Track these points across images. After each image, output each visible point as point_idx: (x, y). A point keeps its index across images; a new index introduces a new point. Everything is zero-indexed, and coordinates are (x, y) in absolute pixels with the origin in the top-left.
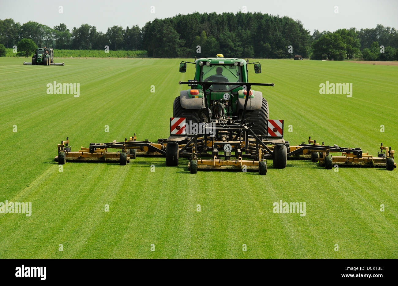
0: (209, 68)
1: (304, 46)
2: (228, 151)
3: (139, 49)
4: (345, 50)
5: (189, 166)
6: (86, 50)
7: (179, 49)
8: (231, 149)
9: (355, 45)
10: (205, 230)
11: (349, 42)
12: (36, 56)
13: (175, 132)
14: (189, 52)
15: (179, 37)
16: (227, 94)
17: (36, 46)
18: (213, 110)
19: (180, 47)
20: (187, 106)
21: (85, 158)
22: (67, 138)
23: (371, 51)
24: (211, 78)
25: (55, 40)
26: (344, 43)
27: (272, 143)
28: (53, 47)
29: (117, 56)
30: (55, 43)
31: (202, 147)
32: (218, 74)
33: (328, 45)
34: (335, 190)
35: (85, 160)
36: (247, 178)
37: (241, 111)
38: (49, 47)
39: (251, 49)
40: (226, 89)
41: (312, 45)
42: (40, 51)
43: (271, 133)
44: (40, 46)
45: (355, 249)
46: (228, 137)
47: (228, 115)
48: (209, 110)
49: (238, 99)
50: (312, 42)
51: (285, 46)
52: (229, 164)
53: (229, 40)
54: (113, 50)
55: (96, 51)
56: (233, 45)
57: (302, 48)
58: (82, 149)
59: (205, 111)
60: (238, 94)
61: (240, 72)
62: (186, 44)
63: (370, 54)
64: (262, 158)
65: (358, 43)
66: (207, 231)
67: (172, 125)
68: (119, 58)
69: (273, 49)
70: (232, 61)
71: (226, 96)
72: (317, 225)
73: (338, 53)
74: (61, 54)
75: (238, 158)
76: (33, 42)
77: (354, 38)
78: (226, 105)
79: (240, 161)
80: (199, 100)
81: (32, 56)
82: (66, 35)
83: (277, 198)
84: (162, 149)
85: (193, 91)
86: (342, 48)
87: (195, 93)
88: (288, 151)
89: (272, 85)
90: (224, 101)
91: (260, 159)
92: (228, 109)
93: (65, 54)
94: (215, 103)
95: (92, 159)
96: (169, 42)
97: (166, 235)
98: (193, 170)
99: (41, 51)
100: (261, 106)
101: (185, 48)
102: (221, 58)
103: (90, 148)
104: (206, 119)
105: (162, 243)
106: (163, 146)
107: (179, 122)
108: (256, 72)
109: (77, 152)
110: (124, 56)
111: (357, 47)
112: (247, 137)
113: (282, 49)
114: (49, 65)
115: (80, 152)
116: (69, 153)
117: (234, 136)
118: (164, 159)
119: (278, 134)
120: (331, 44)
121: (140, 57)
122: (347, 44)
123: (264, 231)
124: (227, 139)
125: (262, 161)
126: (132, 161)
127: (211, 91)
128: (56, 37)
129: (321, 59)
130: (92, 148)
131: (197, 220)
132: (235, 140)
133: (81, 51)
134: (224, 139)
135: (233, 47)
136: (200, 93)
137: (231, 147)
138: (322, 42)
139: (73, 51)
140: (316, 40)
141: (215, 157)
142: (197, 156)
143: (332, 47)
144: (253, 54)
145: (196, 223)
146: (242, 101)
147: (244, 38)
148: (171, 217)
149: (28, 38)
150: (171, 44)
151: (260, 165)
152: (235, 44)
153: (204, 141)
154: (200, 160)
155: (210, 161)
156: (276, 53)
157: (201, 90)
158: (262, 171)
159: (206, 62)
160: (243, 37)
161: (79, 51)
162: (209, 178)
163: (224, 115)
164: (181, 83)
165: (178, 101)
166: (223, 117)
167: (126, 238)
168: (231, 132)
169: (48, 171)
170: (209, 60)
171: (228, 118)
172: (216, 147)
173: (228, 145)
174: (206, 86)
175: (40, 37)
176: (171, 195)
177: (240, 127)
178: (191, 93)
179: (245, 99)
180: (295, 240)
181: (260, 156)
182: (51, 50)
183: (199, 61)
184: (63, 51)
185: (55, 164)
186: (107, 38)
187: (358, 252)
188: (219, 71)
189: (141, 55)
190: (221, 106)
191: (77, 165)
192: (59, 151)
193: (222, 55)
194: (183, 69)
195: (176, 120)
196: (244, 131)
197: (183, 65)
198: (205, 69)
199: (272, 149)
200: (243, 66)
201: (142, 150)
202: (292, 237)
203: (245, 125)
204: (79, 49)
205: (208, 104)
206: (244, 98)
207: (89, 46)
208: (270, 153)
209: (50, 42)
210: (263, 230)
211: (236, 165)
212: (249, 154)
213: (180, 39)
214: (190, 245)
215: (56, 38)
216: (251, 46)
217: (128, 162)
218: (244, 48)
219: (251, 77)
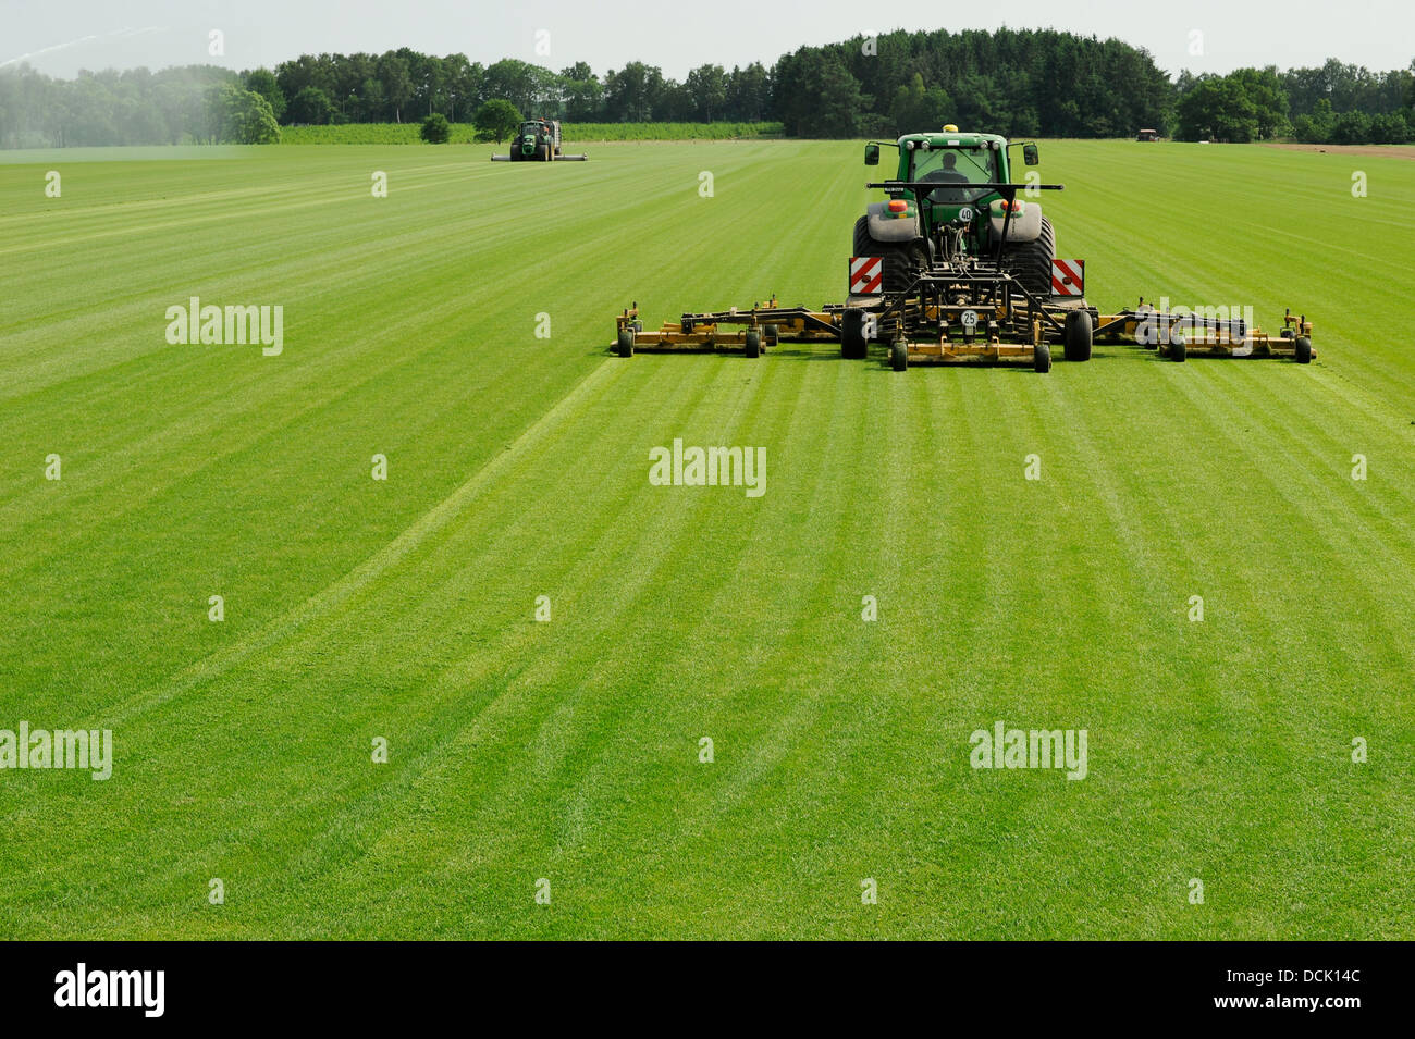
0: (929, 154)
1: (1156, 108)
2: (970, 325)
3: (764, 119)
4: (1253, 118)
5: (890, 356)
6: (638, 124)
7: (860, 118)
8: (976, 322)
9: (1276, 106)
10: (933, 549)
11: (1262, 100)
12: (521, 140)
13: (859, 287)
14: (884, 124)
15: (859, 89)
16: (966, 209)
17: (520, 117)
18: (937, 242)
19: (862, 112)
20: (883, 236)
21: (672, 344)
22: (635, 304)
23: (1314, 122)
24: (932, 176)
25: (565, 100)
26: (1252, 102)
27: (1062, 311)
28: (558, 118)
29: (711, 136)
30: (563, 108)
31: (917, 319)
32: (945, 168)
33: (1213, 106)
34: (1241, 451)
35: (673, 348)
36: (1030, 423)
37: (996, 243)
38: (550, 118)
39: (1032, 115)
40: (964, 199)
41: (1176, 107)
42: (529, 127)
43: (1059, 287)
44: (528, 116)
45: (1289, 590)
46: (969, 298)
47: (970, 252)
48: (930, 241)
49: (989, 220)
50: (1177, 98)
51: (1112, 109)
52: (973, 352)
53: (980, 94)
54: (703, 122)
55: (661, 126)
56: (990, 107)
57: (1152, 113)
58: (666, 326)
59: (921, 244)
60: (989, 209)
61: (993, 162)
62: (876, 104)
63: (1313, 127)
64: (1041, 338)
65: (1284, 101)
66: (937, 551)
67: (853, 273)
68: (717, 142)
69: (1084, 115)
70: (976, 140)
71: (965, 213)
72: (1198, 535)
73: (1238, 126)
74: (578, 134)
75: (990, 340)
76: (512, 108)
77: (1274, 90)
78: (965, 233)
79: (994, 345)
80: (909, 222)
81: (512, 139)
82: (590, 88)
83: (1104, 472)
84: (833, 322)
85: (895, 203)
86: (1247, 114)
87: (899, 209)
88: (1095, 325)
89: (1059, 188)
90: (961, 224)
91: (1037, 339)
92: (970, 239)
93: (589, 134)
94: (943, 228)
95: (688, 345)
96: (836, 101)
97: (840, 562)
98: (898, 364)
99: (531, 127)
100: (1040, 231)
101: (875, 115)
102: (952, 134)
103: (684, 323)
104: (923, 260)
105: (830, 580)
106: (836, 319)
107: (868, 267)
108: (1027, 164)
109: (657, 333)
110: (729, 137)
111: (1283, 112)
112: (1010, 299)
113: (1106, 117)
114: (550, 160)
115: (663, 331)
116: (639, 334)
117: (983, 297)
118: (838, 347)
119: (1073, 289)
120: (1221, 103)
121: (768, 138)
122: (1258, 104)
123: (1075, 550)
124: (969, 303)
125: (1040, 343)
126: (768, 349)
127: (932, 202)
128: (565, 94)
129: (1197, 141)
130: (688, 325)
131: (913, 524)
132: (986, 303)
133: (627, 125)
134: (962, 302)
135: (989, 111)
136: (910, 207)
137: (976, 317)
138: (1199, 99)
139: (607, 126)
140: (1186, 94)
141: (944, 337)
142: (906, 336)
143: (1223, 111)
144: (1037, 129)
145: (910, 533)
146: (998, 223)
147: (1014, 90)
148: (852, 519)
149: (501, 97)
150: (840, 105)
151: (1037, 352)
152: (993, 104)
153: (920, 307)
154: (912, 345)
155: (934, 345)
156: (1091, 125)
157: (911, 202)
158: (1040, 365)
159: (921, 142)
160: (1011, 88)
161: (620, 126)
162: (939, 425)
163: (961, 253)
164: (871, 186)
165: (863, 226)
166: (960, 257)
167: (745, 569)
168: (976, 289)
169: (554, 411)
170: (928, 137)
171: (971, 259)
172: (945, 317)
173: (969, 312)
174: (921, 192)
175: (530, 94)
176: (849, 467)
177: (996, 276)
178: (891, 208)
179: (1004, 220)
180: (1148, 571)
181: (1037, 335)
182: (556, 124)
183: (906, 140)
184: (583, 125)
185: (611, 356)
186: (687, 95)
187: (1296, 597)
188: (949, 161)
189: (769, 133)
190: (954, 235)
191: (658, 356)
192: (620, 330)
193: (954, 128)
194: (872, 158)
195: (861, 262)
196: (1004, 283)
197: (872, 149)
198: (919, 158)
199: (1061, 321)
200: (1000, 149)
201: (791, 325)
202: (1140, 564)
203: (1005, 272)
204: (620, 122)
205: (927, 230)
206: (1002, 217)
207: (646, 114)
208: (1059, 329)
209: (551, 105)
210: (1072, 549)
211: (988, 353)
212: (1014, 332)
213: (861, 93)
214: (897, 586)
215: (568, 96)
216: (1033, 108)
217: (763, 351)
218: (1015, 113)
219: (1017, 172)
